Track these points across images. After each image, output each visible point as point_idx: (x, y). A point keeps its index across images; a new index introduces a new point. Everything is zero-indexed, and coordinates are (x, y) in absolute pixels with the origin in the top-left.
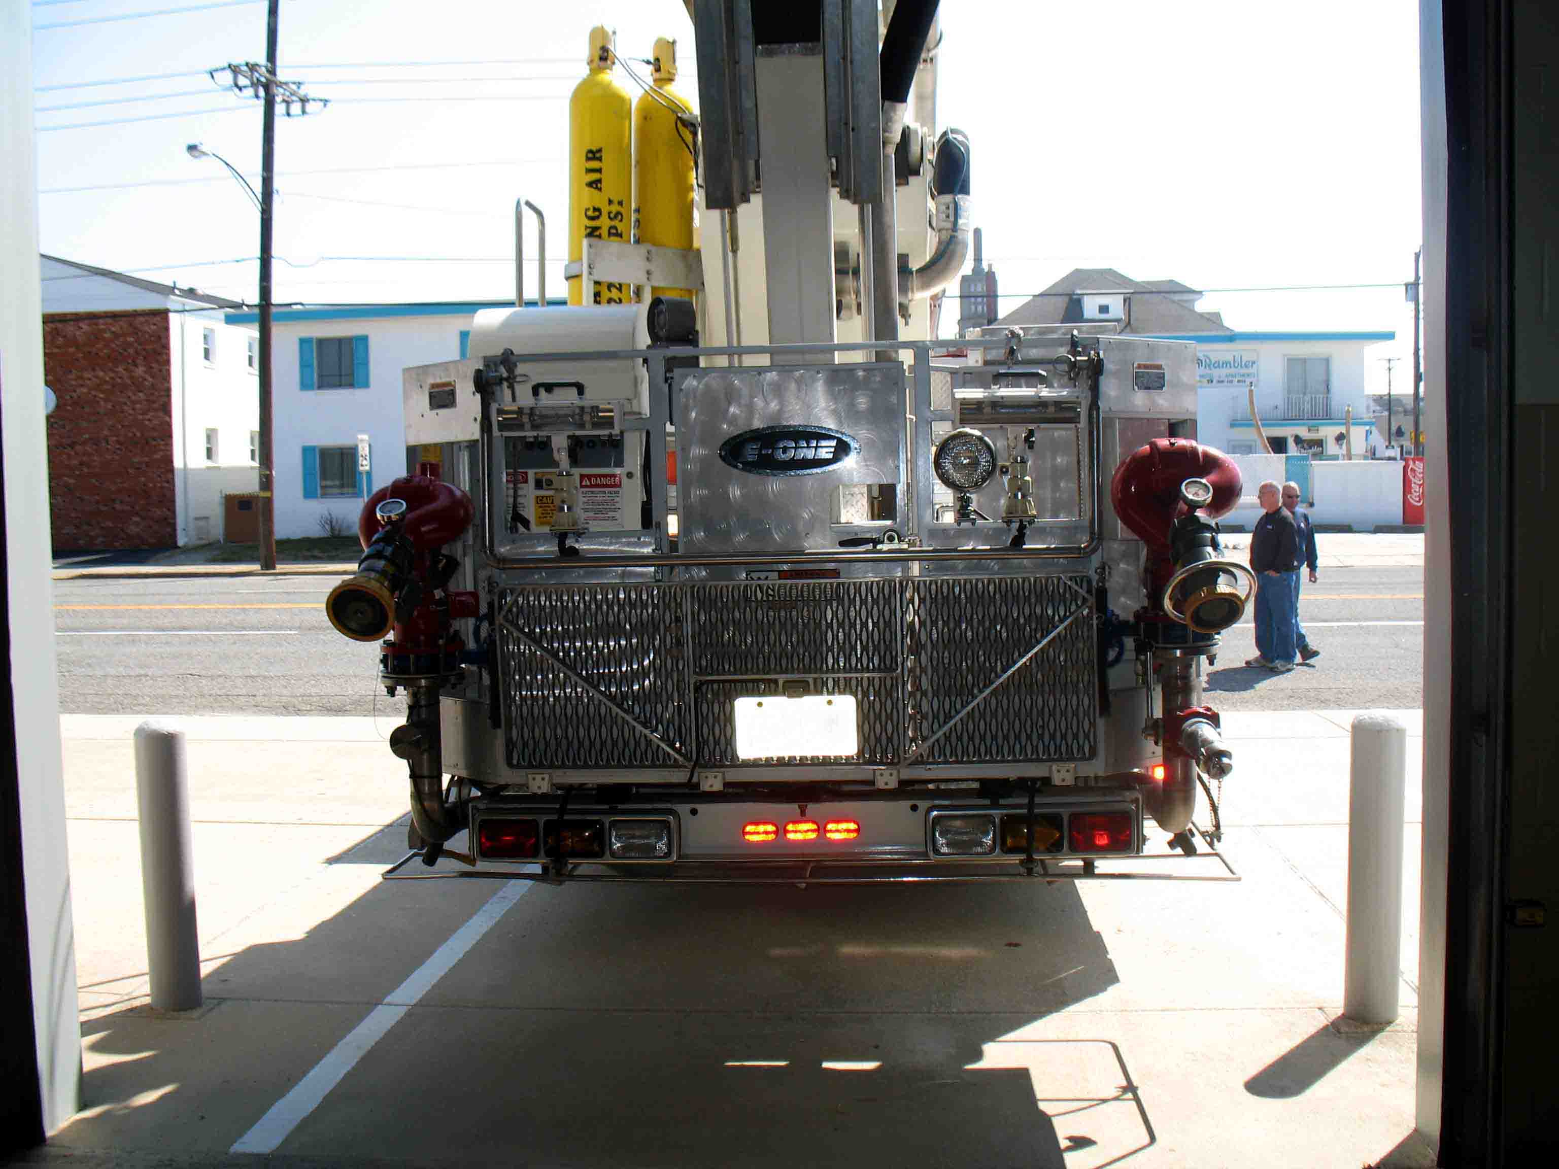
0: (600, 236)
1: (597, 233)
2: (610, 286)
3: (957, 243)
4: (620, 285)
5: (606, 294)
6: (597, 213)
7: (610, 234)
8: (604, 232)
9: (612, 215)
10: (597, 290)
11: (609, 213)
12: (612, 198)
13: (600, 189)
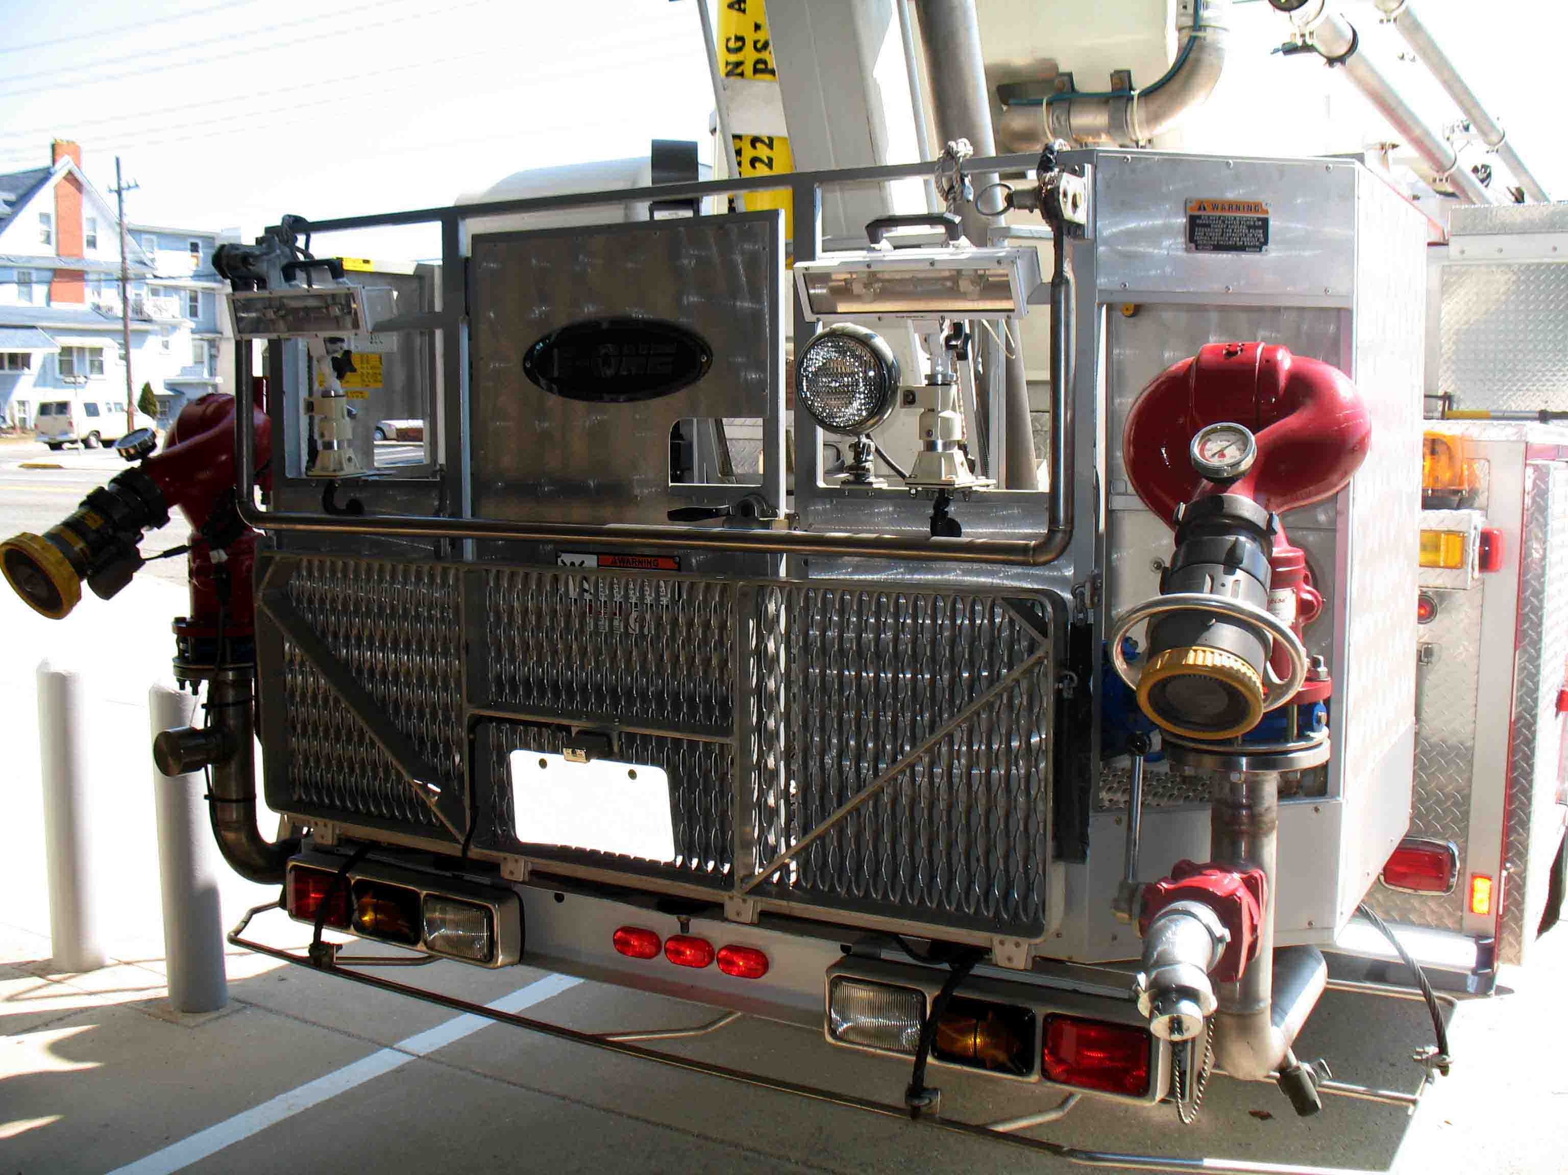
0: (742, 75)
1: (739, 70)
2: (755, 141)
3: (1202, 48)
4: (771, 140)
5: (748, 153)
6: (739, 44)
7: (756, 71)
8: (748, 68)
9: (759, 45)
10: (738, 148)
11: (755, 43)
12: (758, 22)
13: (744, 11)
